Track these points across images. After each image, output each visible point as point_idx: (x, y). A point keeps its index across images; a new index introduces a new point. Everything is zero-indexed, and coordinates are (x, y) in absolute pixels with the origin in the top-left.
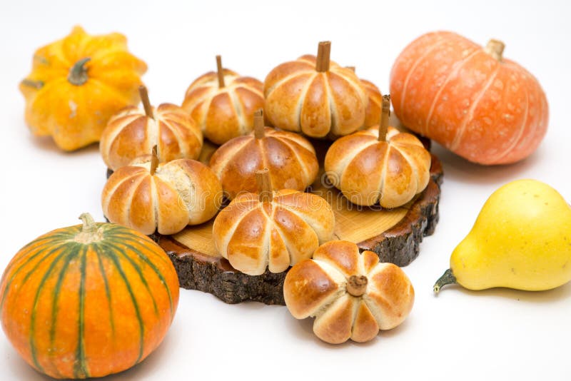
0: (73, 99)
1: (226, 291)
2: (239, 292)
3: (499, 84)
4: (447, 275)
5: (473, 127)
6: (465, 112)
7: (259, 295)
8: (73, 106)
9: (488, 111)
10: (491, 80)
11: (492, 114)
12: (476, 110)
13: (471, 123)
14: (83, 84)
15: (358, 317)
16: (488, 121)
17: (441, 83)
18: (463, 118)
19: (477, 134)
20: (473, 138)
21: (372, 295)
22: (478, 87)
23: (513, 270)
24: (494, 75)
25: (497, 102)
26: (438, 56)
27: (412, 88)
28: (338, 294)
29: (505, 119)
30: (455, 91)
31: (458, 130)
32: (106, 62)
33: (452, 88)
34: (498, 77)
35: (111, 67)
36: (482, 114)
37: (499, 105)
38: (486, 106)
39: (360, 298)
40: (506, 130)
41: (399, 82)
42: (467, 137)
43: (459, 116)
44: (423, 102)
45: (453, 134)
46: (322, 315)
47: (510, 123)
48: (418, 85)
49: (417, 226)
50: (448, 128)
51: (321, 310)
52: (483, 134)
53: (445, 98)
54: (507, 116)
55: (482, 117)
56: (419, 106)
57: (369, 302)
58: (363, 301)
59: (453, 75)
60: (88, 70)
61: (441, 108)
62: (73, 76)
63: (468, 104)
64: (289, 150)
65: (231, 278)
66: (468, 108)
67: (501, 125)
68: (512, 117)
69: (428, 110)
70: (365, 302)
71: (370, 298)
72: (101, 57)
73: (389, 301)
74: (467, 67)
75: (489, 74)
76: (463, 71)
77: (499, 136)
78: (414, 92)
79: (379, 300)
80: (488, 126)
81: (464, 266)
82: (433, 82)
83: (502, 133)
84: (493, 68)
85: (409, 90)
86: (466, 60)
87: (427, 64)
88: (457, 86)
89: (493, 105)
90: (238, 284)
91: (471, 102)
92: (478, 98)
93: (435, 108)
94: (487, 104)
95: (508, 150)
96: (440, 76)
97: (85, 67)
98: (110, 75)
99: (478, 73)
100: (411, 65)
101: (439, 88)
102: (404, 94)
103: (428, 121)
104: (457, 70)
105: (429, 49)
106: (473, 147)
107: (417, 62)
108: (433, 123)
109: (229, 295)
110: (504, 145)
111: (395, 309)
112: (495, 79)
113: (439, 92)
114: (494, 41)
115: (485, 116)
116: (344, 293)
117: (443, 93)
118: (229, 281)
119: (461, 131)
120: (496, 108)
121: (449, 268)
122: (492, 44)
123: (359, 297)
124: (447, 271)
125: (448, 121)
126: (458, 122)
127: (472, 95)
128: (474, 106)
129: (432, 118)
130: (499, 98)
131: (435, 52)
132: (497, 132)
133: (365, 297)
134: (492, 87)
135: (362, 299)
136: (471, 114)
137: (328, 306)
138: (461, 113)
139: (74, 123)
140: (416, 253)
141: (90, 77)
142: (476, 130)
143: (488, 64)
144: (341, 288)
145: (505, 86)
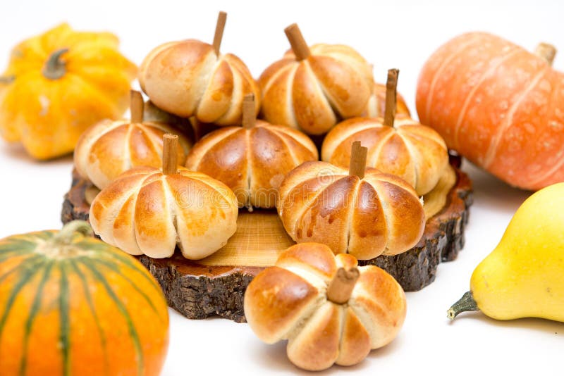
0: (46, 95)
1: (186, 301)
2: (203, 303)
3: (546, 86)
4: (466, 299)
5: (512, 135)
6: (502, 116)
7: (227, 310)
8: (44, 102)
9: (530, 117)
10: (535, 81)
11: (536, 120)
12: (515, 114)
13: (509, 129)
14: (60, 78)
15: (346, 329)
16: (530, 128)
17: (475, 81)
18: (499, 123)
19: (516, 143)
20: (510, 149)
21: (361, 299)
22: (520, 88)
23: (548, 290)
24: (540, 75)
25: (543, 106)
26: (473, 52)
27: (440, 90)
28: (318, 301)
29: (552, 127)
30: (491, 91)
31: (493, 139)
32: (89, 55)
33: (488, 88)
34: (545, 77)
35: (93, 62)
36: (524, 119)
37: (545, 110)
38: (528, 110)
39: (345, 305)
40: (553, 141)
41: (426, 84)
42: (504, 149)
43: (494, 121)
44: (452, 105)
45: (486, 144)
46: (299, 333)
47: (558, 133)
48: (447, 86)
49: (432, 241)
50: (481, 137)
51: (298, 327)
52: (523, 144)
53: (479, 100)
54: (554, 123)
55: (523, 123)
56: (447, 111)
57: (356, 308)
58: (349, 308)
59: (489, 73)
60: (66, 65)
61: (473, 112)
62: (49, 69)
63: (506, 107)
64: (281, 142)
65: (192, 283)
66: (506, 111)
67: (546, 135)
68: (560, 126)
69: (457, 115)
70: (353, 309)
71: (358, 302)
72: (83, 51)
73: (382, 306)
74: (507, 65)
75: (534, 73)
76: (502, 69)
77: (543, 148)
78: (442, 94)
79: (370, 305)
80: (529, 134)
81: (487, 285)
82: (465, 81)
83: (547, 145)
84: (540, 68)
85: (436, 93)
86: (506, 57)
87: (459, 61)
88: (494, 86)
89: (537, 109)
90: (201, 292)
91: (510, 105)
92: (519, 101)
93: (466, 113)
94: (530, 108)
95: (555, 169)
96: (473, 74)
97: (62, 60)
98: (91, 70)
99: (519, 72)
100: (440, 64)
101: (471, 88)
102: (430, 99)
103: (457, 129)
104: (495, 67)
105: (463, 46)
106: (511, 161)
107: (447, 60)
108: (463, 130)
109: (190, 306)
110: (549, 161)
111: (390, 315)
112: (541, 80)
113: (472, 94)
114: (544, 45)
115: (526, 122)
116: (325, 300)
117: (476, 94)
118: (190, 287)
119: (496, 140)
120: (541, 113)
121: (469, 290)
122: (542, 48)
123: (344, 303)
124: (466, 293)
125: (481, 128)
126: (493, 128)
127: (511, 96)
128: (514, 109)
129: (462, 125)
130: (545, 101)
131: (469, 48)
132: (542, 143)
133: (351, 302)
134: (536, 89)
135: (348, 306)
136: (509, 119)
137: (306, 320)
138: (497, 117)
139: (44, 123)
140: (431, 277)
141: (68, 71)
142: (514, 139)
143: (534, 64)
144: (322, 294)
145: (553, 89)
